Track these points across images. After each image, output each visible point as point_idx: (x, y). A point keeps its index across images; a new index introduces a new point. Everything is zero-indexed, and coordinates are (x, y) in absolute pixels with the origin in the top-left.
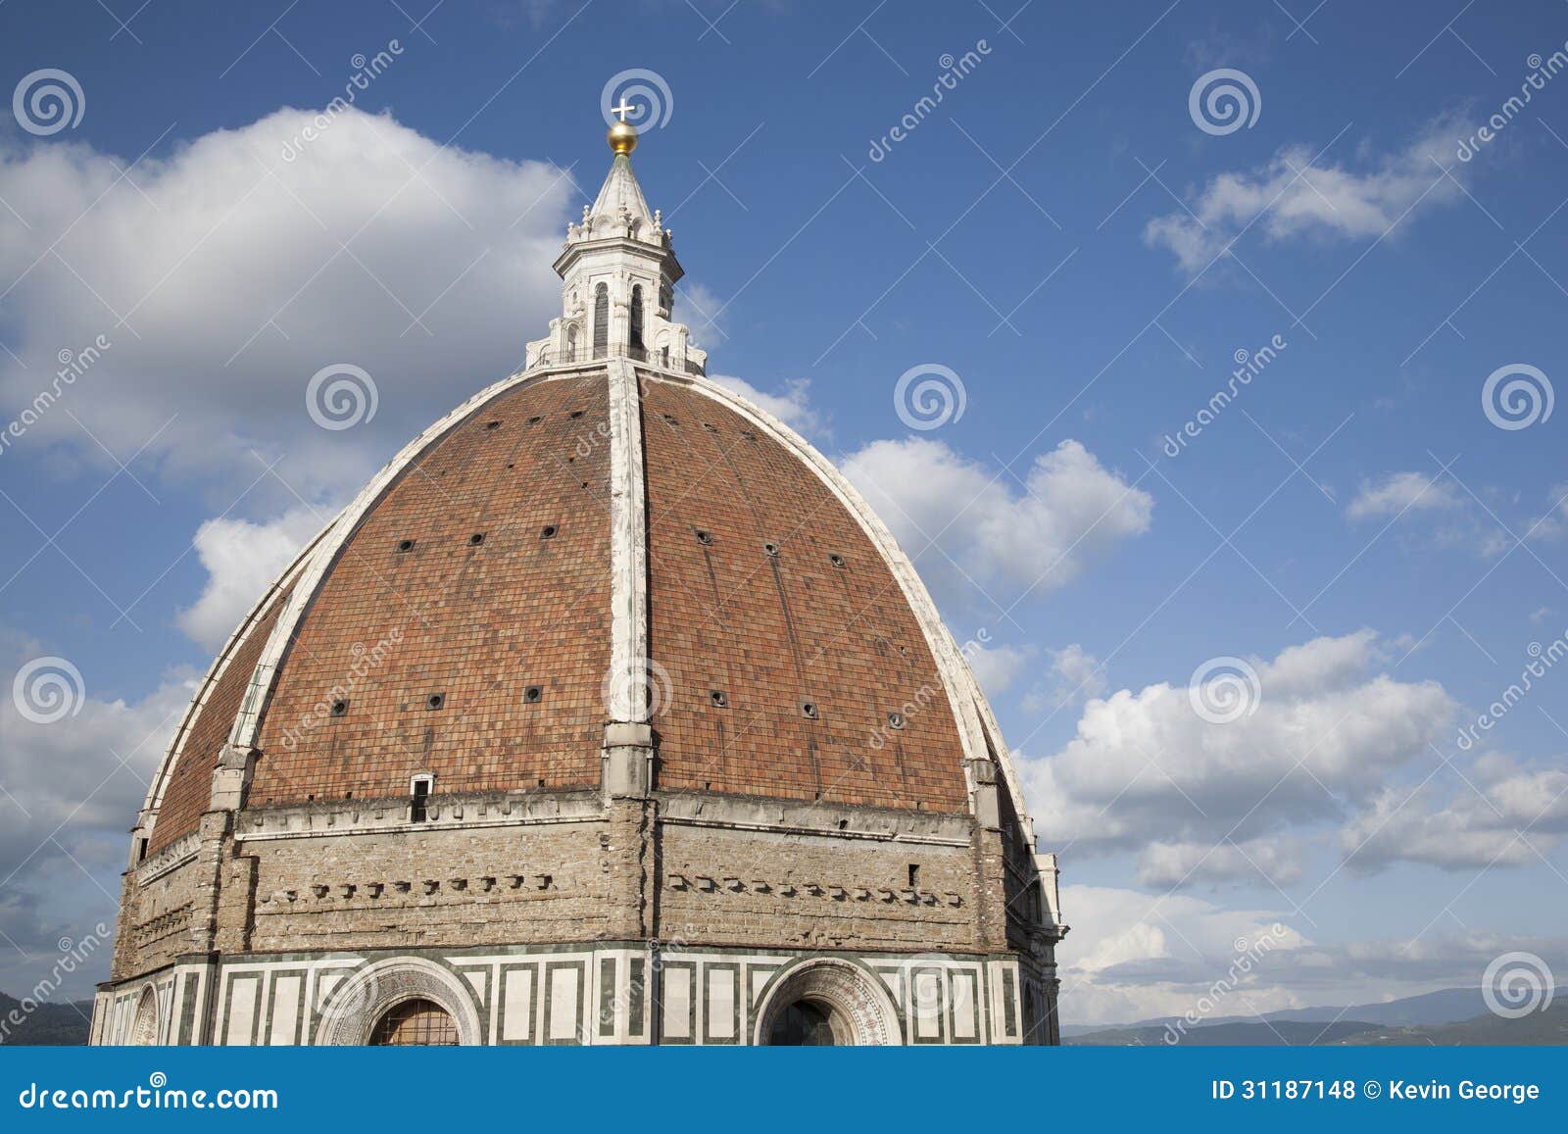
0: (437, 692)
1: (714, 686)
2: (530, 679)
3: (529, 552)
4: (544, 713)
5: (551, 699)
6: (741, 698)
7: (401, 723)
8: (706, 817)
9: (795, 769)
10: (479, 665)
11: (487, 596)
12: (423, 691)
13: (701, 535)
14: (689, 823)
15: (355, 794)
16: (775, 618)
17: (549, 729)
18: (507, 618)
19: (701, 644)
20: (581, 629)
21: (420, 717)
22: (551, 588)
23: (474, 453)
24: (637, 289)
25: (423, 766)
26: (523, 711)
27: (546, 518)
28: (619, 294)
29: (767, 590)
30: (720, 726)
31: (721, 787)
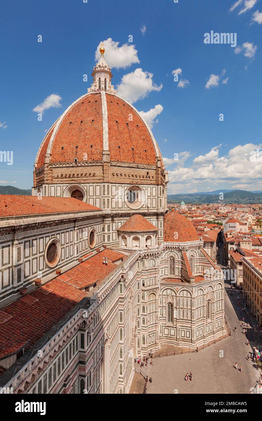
0: (77, 146)
1: (119, 145)
2: (91, 144)
3: (90, 124)
4: (93, 149)
5: (94, 147)
6: (123, 147)
7: (72, 150)
8: (118, 165)
9: (131, 158)
10: (83, 142)
11: (84, 131)
12: (75, 146)
13: (117, 122)
14: (115, 166)
15: (66, 161)
16: (128, 135)
17: (94, 151)
18: (87, 135)
19: (117, 139)
20: (98, 136)
21: (75, 150)
22: (93, 130)
23: (80, 107)
24: (105, 79)
25: (76, 158)
26: (90, 149)
27: (92, 118)
28: (103, 79)
29: (126, 130)
30: (120, 151)
31: (120, 161)
